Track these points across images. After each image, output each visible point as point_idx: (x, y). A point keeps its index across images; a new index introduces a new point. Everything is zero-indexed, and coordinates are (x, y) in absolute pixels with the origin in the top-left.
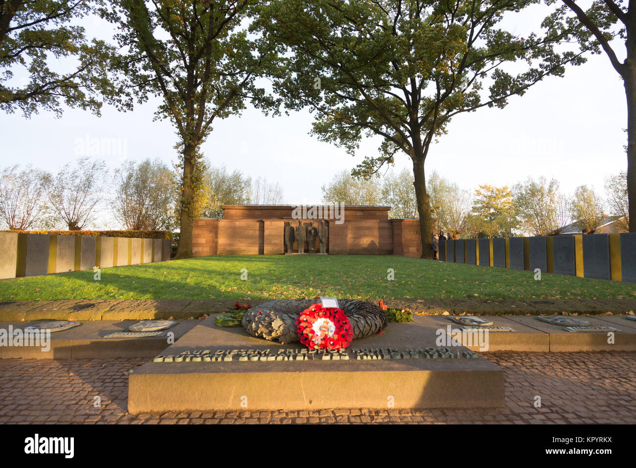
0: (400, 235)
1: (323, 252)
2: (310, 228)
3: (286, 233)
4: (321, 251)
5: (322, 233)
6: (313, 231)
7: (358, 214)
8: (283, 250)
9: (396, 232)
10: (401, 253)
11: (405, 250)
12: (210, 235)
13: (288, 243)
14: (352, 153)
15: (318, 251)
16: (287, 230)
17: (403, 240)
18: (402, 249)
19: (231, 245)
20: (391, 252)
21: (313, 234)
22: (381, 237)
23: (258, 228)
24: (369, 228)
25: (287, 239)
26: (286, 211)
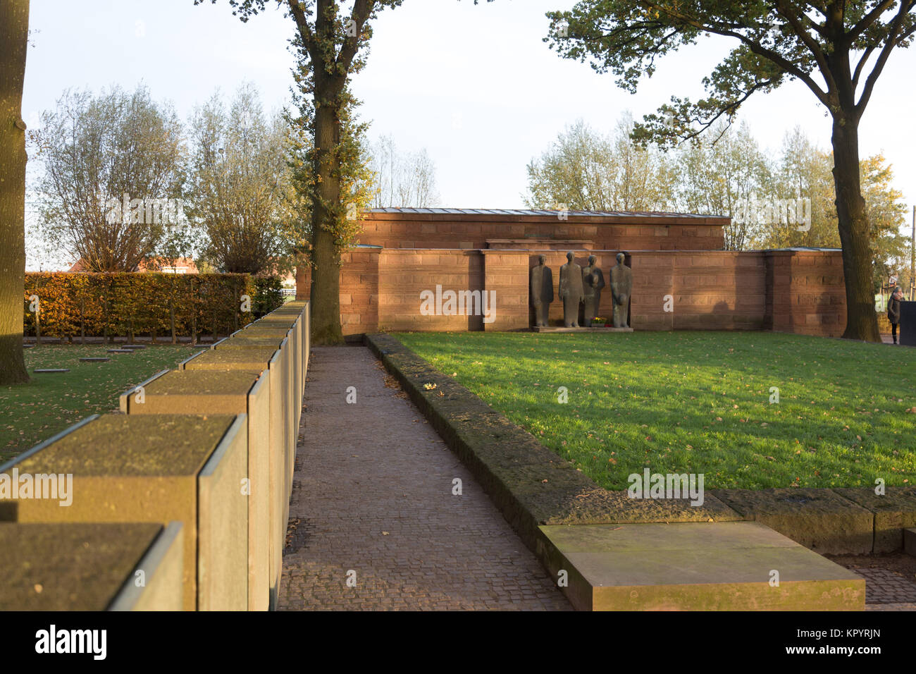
0: (787, 287)
1: (622, 326)
2: (588, 270)
3: (536, 283)
4: (617, 320)
5: (619, 282)
6: (596, 278)
7: (657, 234)
8: (527, 320)
9: (778, 279)
10: (789, 327)
11: (797, 320)
12: (362, 286)
13: (539, 304)
14: (631, 87)
15: (610, 323)
16: (535, 274)
17: (794, 298)
18: (791, 317)
19: (404, 308)
20: (764, 325)
21: (595, 285)
22: (740, 290)
23: (467, 270)
24: (714, 271)
25: (537, 295)
26: (494, 226)
